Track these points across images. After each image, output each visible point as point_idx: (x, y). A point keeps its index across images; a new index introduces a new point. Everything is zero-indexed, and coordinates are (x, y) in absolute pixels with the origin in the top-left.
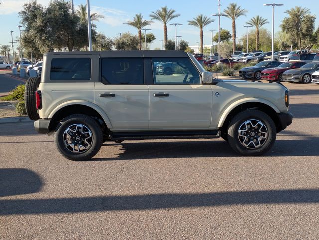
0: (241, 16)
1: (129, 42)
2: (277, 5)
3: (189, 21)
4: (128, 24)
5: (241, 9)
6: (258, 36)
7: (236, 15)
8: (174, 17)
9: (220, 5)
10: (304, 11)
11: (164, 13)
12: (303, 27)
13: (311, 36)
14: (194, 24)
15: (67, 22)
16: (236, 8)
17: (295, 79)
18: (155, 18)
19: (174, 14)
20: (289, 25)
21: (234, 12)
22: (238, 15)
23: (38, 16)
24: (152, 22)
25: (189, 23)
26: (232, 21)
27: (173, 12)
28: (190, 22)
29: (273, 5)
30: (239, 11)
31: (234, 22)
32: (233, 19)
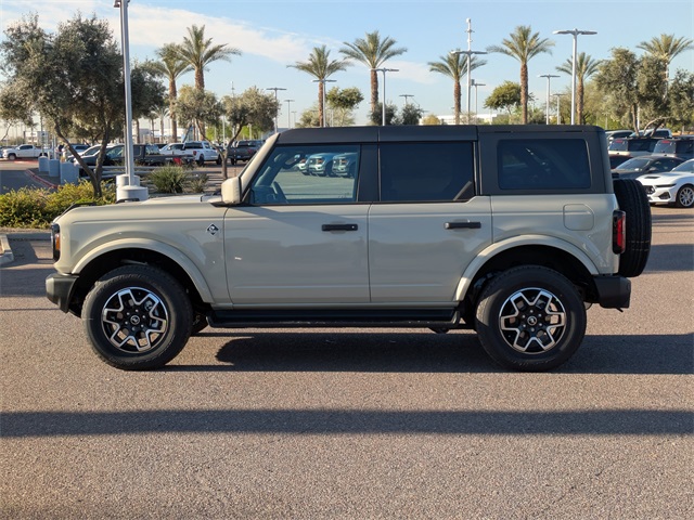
0: (541, 54)
1: (255, 106)
2: (583, 33)
3: (429, 64)
4: (298, 67)
5: (541, 38)
6: (582, 97)
7: (529, 50)
8: (393, 54)
9: (470, 31)
10: (681, 44)
11: (371, 46)
12: (641, 80)
13: (658, 100)
14: (440, 68)
15: (95, 65)
16: (530, 36)
18: (352, 55)
19: (392, 48)
20: (610, 75)
21: (525, 45)
22: (535, 50)
23: (31, 53)
24: (347, 64)
25: (431, 67)
26: (520, 65)
27: (392, 43)
28: (433, 64)
29: (575, 33)
30: (534, 43)
31: (525, 66)
32: (524, 59)
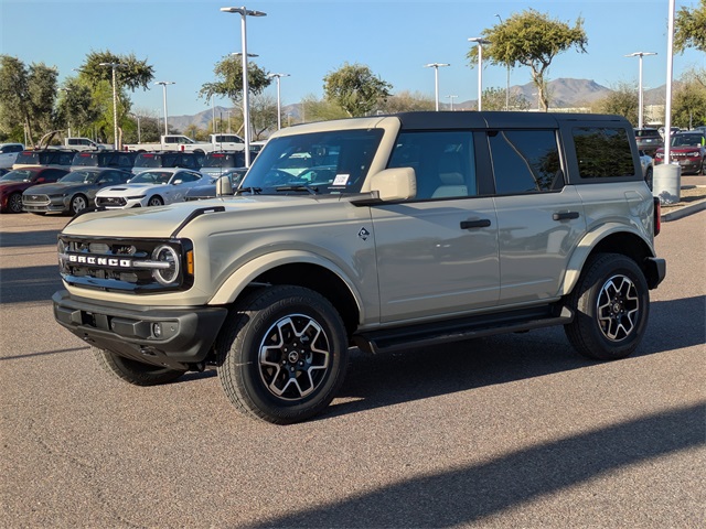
12: (35, 91)
17: (55, 205)
